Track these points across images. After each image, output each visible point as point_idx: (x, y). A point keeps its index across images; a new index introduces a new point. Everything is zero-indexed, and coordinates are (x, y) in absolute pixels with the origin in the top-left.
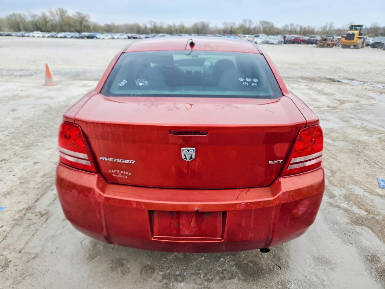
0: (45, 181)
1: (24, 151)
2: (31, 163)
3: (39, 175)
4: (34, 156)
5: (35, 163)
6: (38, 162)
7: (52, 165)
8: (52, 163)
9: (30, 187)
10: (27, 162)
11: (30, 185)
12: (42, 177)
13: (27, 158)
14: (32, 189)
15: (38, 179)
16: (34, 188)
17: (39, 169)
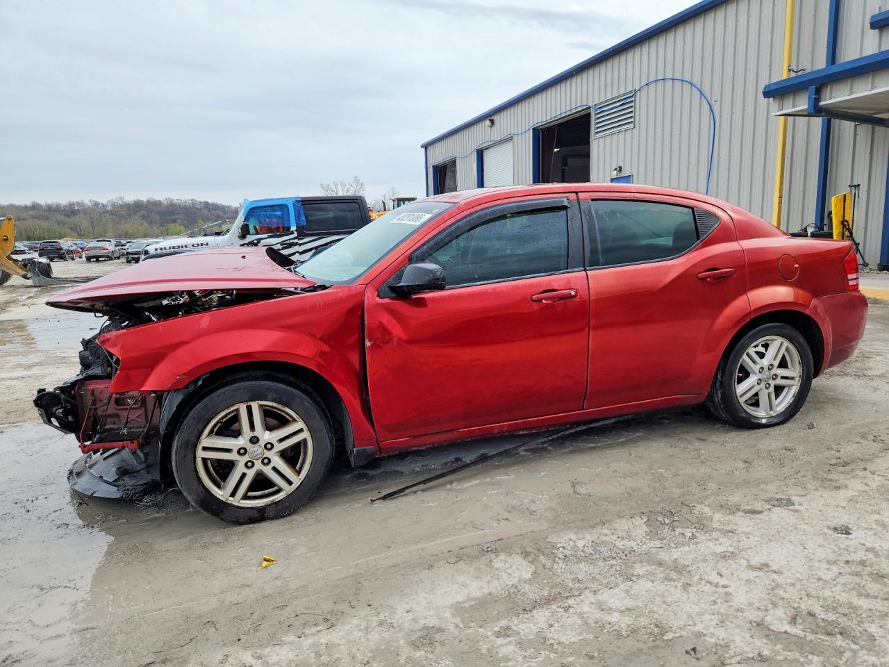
0: (842, 476)
1: (863, 603)
2: (857, 536)
3: (851, 493)
4: (835, 562)
5: (846, 531)
6: (836, 529)
7: (800, 504)
8: (796, 511)
9: (880, 478)
10: (869, 545)
11: (880, 481)
12: (846, 487)
13: (862, 563)
14: (878, 473)
15: (856, 486)
16: (873, 473)
17: (844, 508)
